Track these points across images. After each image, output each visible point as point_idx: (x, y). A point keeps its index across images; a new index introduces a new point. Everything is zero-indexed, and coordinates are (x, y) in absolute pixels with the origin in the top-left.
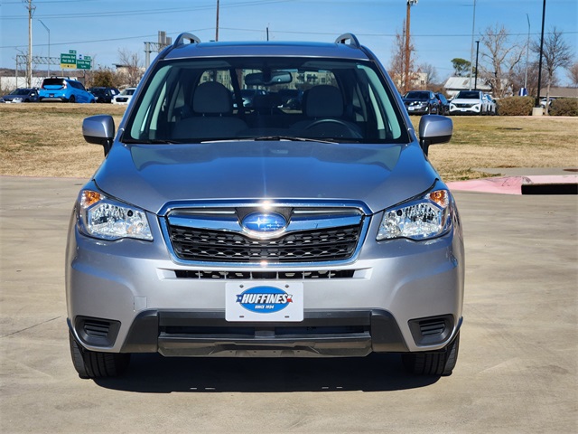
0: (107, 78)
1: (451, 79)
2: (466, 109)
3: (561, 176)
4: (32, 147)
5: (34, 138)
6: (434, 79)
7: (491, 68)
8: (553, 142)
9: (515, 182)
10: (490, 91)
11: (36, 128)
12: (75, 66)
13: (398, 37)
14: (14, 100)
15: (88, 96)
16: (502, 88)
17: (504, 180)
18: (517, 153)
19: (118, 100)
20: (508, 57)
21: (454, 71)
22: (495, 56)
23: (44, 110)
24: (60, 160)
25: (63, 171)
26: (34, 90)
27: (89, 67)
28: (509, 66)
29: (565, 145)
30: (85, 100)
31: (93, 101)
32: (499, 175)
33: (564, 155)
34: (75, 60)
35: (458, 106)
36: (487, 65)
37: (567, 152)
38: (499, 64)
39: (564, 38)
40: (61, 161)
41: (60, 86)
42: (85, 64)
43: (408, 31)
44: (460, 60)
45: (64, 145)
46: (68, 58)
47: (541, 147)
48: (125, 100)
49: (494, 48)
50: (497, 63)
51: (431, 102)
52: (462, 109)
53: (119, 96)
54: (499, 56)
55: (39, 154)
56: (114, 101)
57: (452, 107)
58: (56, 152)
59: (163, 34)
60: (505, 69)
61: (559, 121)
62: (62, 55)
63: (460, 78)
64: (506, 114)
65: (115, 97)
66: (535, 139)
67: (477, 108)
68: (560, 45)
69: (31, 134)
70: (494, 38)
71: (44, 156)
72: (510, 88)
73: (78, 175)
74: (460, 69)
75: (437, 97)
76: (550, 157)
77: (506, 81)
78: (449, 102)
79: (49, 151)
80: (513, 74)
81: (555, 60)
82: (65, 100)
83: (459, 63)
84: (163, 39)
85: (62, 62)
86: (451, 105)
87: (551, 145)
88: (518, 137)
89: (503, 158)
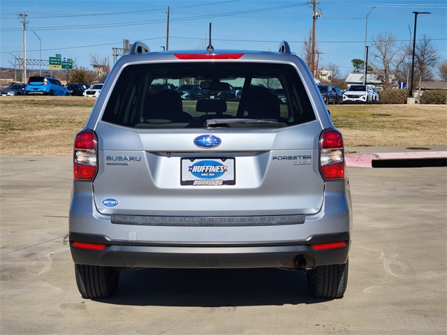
0: (82, 76)
1: (351, 75)
2: (355, 99)
3: (403, 153)
4: (6, 131)
5: (9, 124)
6: (337, 75)
7: (381, 66)
8: (409, 126)
9: (367, 158)
10: (381, 84)
11: (13, 116)
12: (61, 66)
13: (306, 43)
14: (9, 94)
15: (64, 90)
16: (390, 82)
17: (358, 156)
18: (377, 135)
19: (88, 93)
20: (395, 58)
21: (353, 69)
22: (384, 57)
23: (24, 102)
24: (24, 141)
25: (25, 150)
26: (24, 86)
27: (71, 67)
28: (396, 64)
29: (418, 128)
30: (61, 93)
31: (67, 94)
32: (355, 152)
33: (415, 136)
34: (60, 61)
35: (349, 96)
36: (378, 64)
37: (417, 134)
38: (388, 63)
39: (432, 43)
40: (26, 142)
41: (42, 83)
42: (68, 65)
43: (314, 39)
44: (359, 60)
45: (31, 130)
46: (55, 60)
47: (398, 130)
48: (94, 93)
49: (384, 51)
50: (386, 62)
51: (328, 94)
52: (352, 99)
53: (89, 90)
54: (388, 58)
55: (11, 136)
56: (85, 94)
57: (345, 98)
58: (24, 135)
59: (127, 42)
60: (392, 67)
61: (422, 108)
62: (50, 58)
63: (358, 74)
64: (386, 103)
65: (86, 91)
66: (396, 124)
67: (364, 98)
68: (429, 49)
69: (7, 121)
70: (383, 44)
71: (13, 138)
72: (396, 82)
73: (35, 153)
74: (358, 67)
75: (334, 90)
76: (402, 137)
77: (393, 77)
78: (343, 93)
79: (19, 134)
80: (398, 71)
81: (426, 61)
82: (46, 94)
83: (357, 63)
84: (127, 46)
85: (50, 64)
86: (344, 96)
87: (407, 128)
88: (384, 122)
89: (365, 139)
